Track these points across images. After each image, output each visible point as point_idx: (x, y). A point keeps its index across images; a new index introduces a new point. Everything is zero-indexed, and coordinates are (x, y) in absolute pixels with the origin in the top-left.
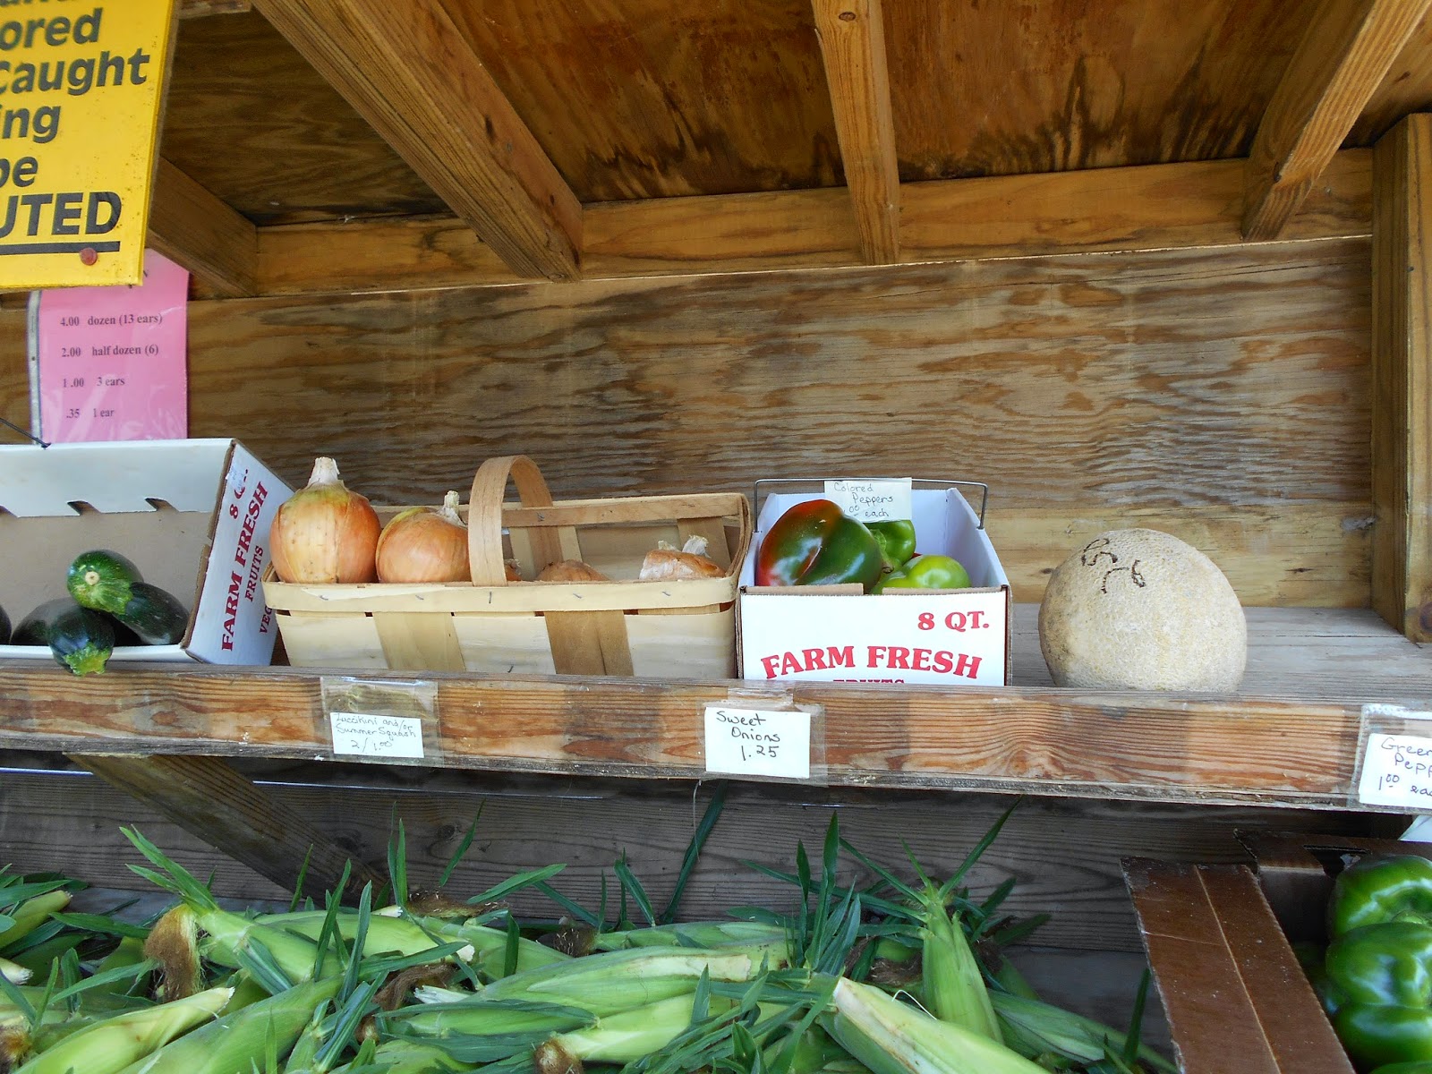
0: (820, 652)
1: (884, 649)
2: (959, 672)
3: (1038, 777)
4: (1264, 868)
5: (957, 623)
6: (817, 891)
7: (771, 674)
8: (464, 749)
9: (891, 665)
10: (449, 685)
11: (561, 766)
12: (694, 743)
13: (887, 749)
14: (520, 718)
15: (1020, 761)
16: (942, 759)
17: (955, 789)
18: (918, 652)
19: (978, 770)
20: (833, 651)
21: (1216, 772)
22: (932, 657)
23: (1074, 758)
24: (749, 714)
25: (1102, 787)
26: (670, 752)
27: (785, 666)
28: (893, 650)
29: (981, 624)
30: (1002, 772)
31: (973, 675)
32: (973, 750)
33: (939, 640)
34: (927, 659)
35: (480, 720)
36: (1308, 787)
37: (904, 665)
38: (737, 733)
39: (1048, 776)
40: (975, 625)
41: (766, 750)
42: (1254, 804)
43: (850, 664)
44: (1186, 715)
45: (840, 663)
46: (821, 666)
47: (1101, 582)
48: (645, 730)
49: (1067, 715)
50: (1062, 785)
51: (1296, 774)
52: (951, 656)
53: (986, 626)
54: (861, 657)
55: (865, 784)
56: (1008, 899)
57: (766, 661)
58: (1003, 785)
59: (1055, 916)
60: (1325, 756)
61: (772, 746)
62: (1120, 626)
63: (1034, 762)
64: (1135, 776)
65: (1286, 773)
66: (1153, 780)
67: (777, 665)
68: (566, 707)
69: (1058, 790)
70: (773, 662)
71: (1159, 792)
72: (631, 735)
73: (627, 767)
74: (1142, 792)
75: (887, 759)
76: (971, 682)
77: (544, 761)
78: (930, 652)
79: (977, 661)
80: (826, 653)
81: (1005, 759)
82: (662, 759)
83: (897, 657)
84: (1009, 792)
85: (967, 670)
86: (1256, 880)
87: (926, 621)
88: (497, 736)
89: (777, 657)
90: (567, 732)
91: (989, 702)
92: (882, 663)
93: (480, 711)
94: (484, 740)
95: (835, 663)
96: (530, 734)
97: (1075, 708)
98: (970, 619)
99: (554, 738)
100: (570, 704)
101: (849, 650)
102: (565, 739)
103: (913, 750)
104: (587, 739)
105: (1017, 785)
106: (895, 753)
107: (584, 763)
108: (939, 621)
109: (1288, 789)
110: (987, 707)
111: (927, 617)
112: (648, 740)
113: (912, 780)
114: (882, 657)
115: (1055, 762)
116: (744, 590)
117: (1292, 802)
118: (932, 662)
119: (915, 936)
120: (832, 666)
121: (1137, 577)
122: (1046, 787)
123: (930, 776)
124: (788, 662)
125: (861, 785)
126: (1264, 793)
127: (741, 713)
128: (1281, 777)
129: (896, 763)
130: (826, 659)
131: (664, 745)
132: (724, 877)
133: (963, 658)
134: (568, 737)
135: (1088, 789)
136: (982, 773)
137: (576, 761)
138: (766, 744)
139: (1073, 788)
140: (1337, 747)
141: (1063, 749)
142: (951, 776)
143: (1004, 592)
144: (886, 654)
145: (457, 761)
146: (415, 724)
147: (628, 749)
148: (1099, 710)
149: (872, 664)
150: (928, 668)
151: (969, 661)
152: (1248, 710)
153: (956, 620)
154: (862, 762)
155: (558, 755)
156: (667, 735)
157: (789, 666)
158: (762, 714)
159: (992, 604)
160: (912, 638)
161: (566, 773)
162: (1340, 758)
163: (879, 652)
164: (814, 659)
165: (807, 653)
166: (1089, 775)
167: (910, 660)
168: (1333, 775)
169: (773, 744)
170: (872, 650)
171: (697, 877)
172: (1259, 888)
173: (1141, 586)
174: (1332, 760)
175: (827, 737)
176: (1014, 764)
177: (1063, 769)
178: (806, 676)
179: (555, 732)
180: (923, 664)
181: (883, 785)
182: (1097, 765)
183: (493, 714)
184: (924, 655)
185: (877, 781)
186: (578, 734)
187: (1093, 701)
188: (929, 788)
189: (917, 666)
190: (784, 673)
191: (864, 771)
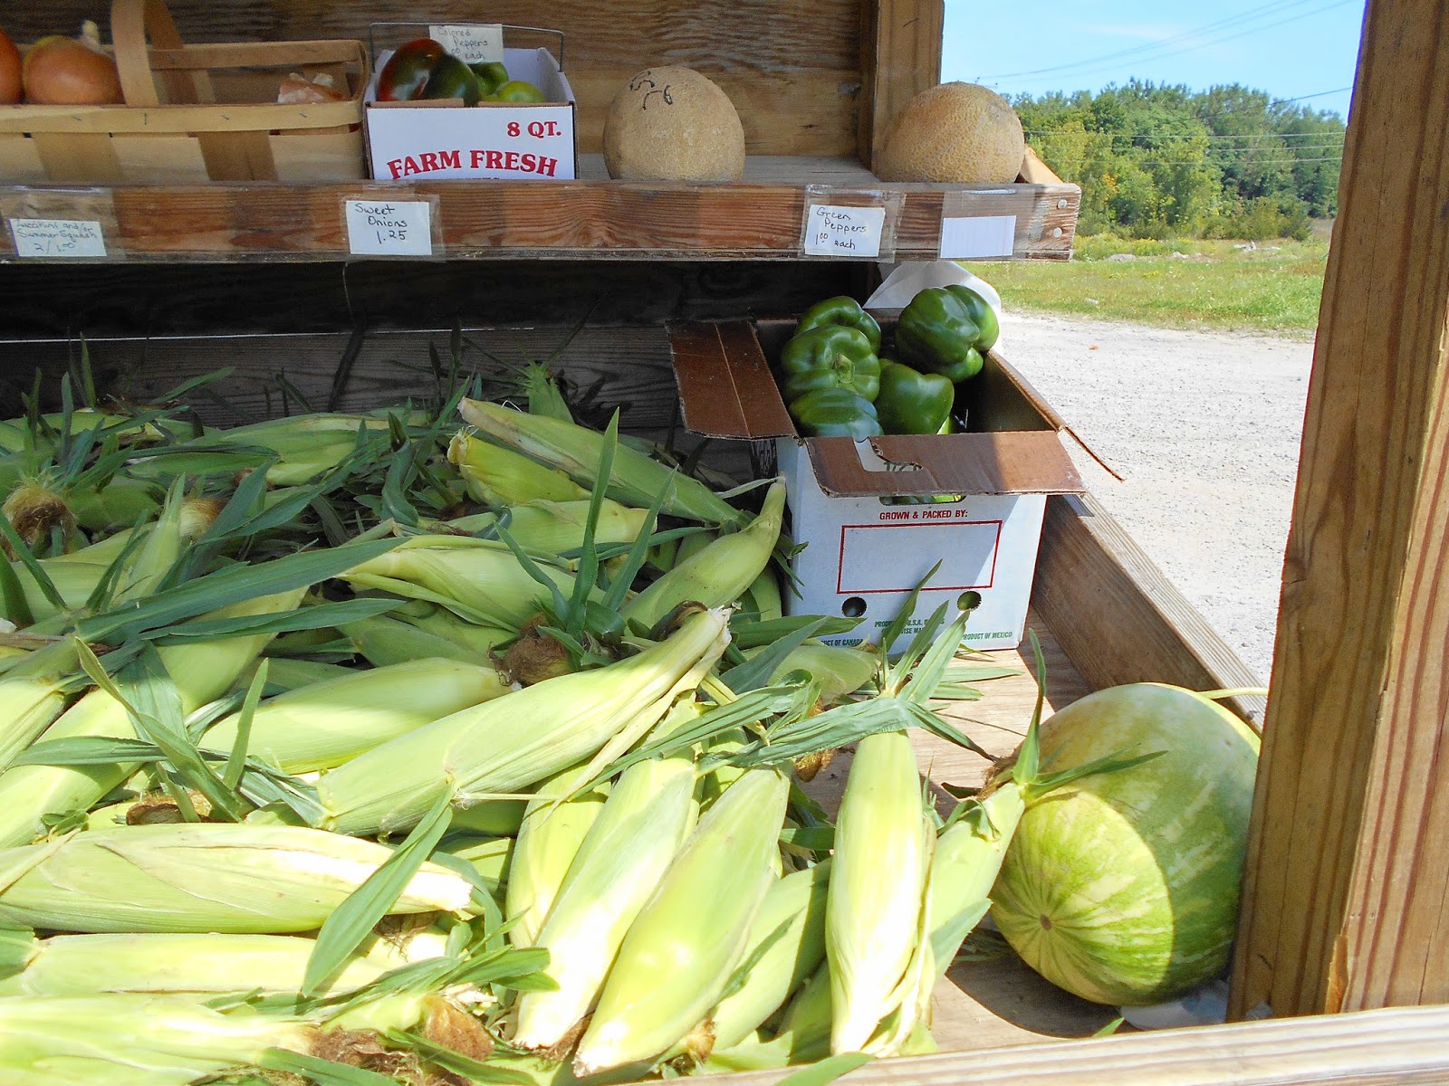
0: (434, 157)
1: (483, 153)
2: (541, 171)
3: (598, 246)
4: (760, 322)
5: (537, 131)
6: (446, 376)
7: (396, 176)
8: (143, 247)
9: (489, 166)
10: (122, 191)
11: (231, 257)
12: (337, 231)
13: (489, 229)
14: (189, 217)
15: (586, 235)
16: (531, 235)
17: (541, 258)
18: (509, 155)
19: (557, 243)
20: (443, 155)
21: (717, 237)
22: (520, 159)
23: (622, 230)
24: (381, 205)
25: (643, 251)
26: (320, 239)
27: (407, 168)
28: (490, 154)
29: (555, 132)
30: (573, 244)
31: (551, 173)
32: (552, 227)
33: (525, 145)
34: (516, 161)
35: (155, 220)
36: (774, 246)
37: (499, 166)
38: (373, 221)
39: (605, 245)
40: (551, 133)
41: (397, 234)
42: (742, 259)
43: (457, 165)
44: (697, 196)
45: (449, 164)
46: (436, 168)
47: (642, 102)
48: (298, 222)
49: (617, 198)
50: (616, 252)
51: (767, 236)
52: (534, 158)
53: (559, 134)
54: (465, 160)
55: (475, 258)
56: (599, 394)
57: (391, 165)
58: (573, 254)
59: (635, 404)
60: (785, 222)
61: (400, 230)
62: (654, 133)
63: (595, 235)
64: (665, 243)
65: (761, 235)
66: (677, 245)
67: (400, 168)
68: (229, 206)
69: (613, 255)
70: (397, 165)
71: (681, 254)
72: (285, 228)
73: (286, 255)
74: (669, 254)
75: (490, 237)
76: (550, 177)
77: (215, 253)
78: (518, 155)
79: (553, 162)
80: (438, 156)
81: (575, 235)
82: (315, 246)
83: (493, 159)
84: (579, 259)
85: (546, 170)
86: (754, 331)
87: (514, 129)
88: (172, 234)
89: (399, 161)
90: (232, 228)
91: (561, 189)
92: (482, 164)
93: (153, 213)
94: (162, 238)
95: (445, 165)
96: (201, 231)
97: (622, 193)
98: (546, 128)
99: (221, 233)
100: (232, 203)
101: (455, 154)
102: (232, 233)
103: (508, 230)
104: (250, 232)
105: (583, 254)
106: (497, 232)
107: (250, 253)
108: (523, 129)
109: (763, 248)
110: (560, 193)
111: (514, 126)
112: (301, 231)
113: (509, 254)
114: (481, 159)
115: (610, 235)
116: (369, 105)
117: (765, 257)
118: (520, 163)
119: (523, 395)
120: (443, 167)
121: (668, 97)
122: (604, 254)
123: (521, 249)
124: (409, 165)
125: (470, 259)
126: (748, 250)
127: (374, 205)
128: (757, 239)
129: (496, 240)
130: (438, 162)
131: (314, 234)
132: (371, 395)
133: (543, 160)
134: (234, 231)
135: (634, 254)
136: (559, 245)
137: (243, 251)
138: (396, 229)
139: (623, 254)
140: (791, 216)
141: (616, 224)
142: (537, 249)
143: (571, 107)
144: (485, 157)
145: (138, 257)
146: (95, 226)
147: (286, 239)
148: (637, 193)
149: (475, 165)
150: (517, 168)
151: (548, 162)
152: (737, 190)
153: (536, 129)
154: (471, 241)
155: (227, 248)
156: (317, 226)
157: (410, 168)
158: (391, 204)
159: (562, 116)
160: (504, 144)
161: (235, 262)
162: (793, 223)
163: (479, 155)
164: (429, 161)
165: (423, 157)
166: (634, 244)
167: (503, 161)
168: (789, 235)
169: (403, 229)
170: (474, 154)
171: (347, 397)
172: (755, 337)
173: (669, 104)
174: (788, 225)
175: (444, 221)
176: (581, 237)
177: (616, 240)
178: (423, 176)
179: (222, 228)
180: (513, 165)
181: (488, 258)
182: (638, 235)
183: (166, 214)
184: (514, 157)
185: (483, 255)
186: (242, 228)
187: (634, 187)
188: (522, 258)
189: (508, 167)
190: (406, 174)
191: (472, 250)
